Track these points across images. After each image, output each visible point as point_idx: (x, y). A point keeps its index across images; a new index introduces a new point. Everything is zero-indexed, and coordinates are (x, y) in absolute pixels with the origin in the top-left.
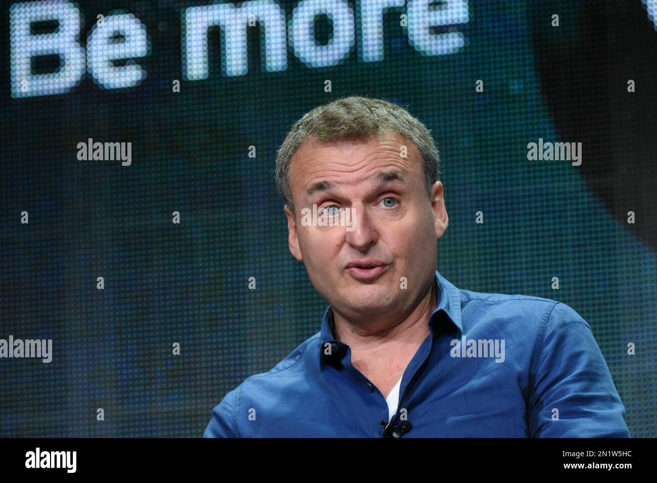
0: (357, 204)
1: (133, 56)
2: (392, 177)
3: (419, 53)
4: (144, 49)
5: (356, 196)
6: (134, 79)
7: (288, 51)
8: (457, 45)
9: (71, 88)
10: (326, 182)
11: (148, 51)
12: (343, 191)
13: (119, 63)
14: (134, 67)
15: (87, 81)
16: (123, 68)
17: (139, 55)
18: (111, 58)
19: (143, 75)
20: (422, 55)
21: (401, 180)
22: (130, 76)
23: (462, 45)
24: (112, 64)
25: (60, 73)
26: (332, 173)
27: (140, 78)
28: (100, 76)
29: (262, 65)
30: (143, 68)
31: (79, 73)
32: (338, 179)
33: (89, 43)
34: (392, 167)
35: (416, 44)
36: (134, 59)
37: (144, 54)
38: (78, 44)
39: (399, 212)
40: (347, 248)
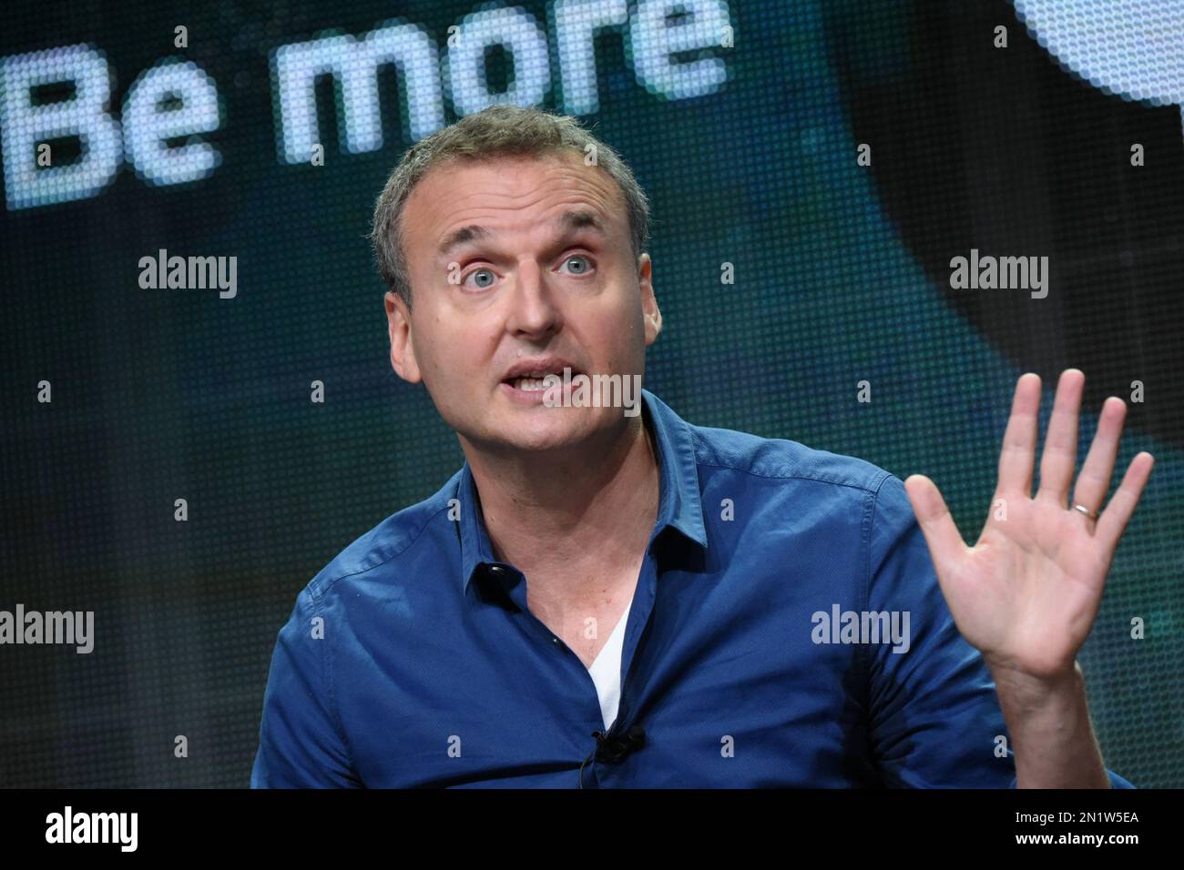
0: (527, 262)
1: (198, 130)
2: (584, 221)
3: (653, 96)
4: (215, 117)
5: (526, 250)
6: (202, 167)
7: (445, 107)
8: (714, 81)
9: (103, 188)
10: (475, 228)
11: (222, 121)
12: (505, 243)
13: (176, 143)
14: (200, 147)
15: (127, 175)
16: (182, 150)
17: (207, 129)
18: (163, 136)
19: (216, 160)
20: (660, 99)
21: (599, 228)
22: (195, 163)
23: (723, 79)
24: (165, 144)
25: (83, 164)
26: (485, 212)
27: (210, 165)
28: (147, 167)
29: (405, 132)
30: (215, 148)
31: (113, 163)
32: (495, 222)
33: (125, 114)
34: (583, 205)
35: (649, 82)
36: (199, 134)
37: (215, 127)
38: (109, 116)
39: (596, 283)
40: (508, 343)
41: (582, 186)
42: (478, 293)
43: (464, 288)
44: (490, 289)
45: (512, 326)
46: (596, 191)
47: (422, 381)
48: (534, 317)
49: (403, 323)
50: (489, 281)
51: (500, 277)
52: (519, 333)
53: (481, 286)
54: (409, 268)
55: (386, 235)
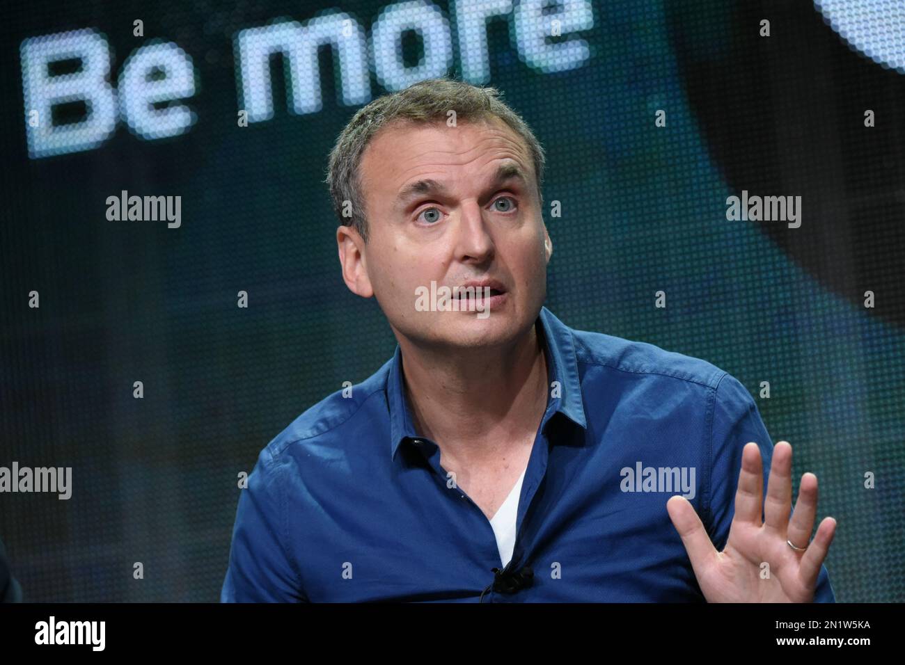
0: (469, 205)
1: (178, 97)
2: (511, 173)
3: (532, 70)
4: (192, 86)
5: (470, 195)
6: (182, 125)
7: (370, 78)
8: (580, 58)
9: (105, 141)
10: (429, 181)
11: (197, 89)
13: (161, 106)
14: (179, 108)
15: (123, 132)
16: (165, 110)
17: (185, 95)
18: (151, 102)
19: (193, 119)
20: (537, 72)
21: (521, 177)
22: (176, 122)
23: (587, 57)
24: (152, 106)
25: (87, 122)
26: (437, 168)
27: (188, 123)
28: (137, 125)
29: (338, 97)
30: (192, 110)
31: (112, 122)
33: (120, 83)
34: (509, 160)
35: (528, 59)
36: (179, 99)
37: (192, 94)
38: (109, 85)
39: (517, 218)
40: (456, 267)
41: (507, 145)
42: (429, 227)
43: (417, 223)
44: (438, 224)
45: (460, 252)
46: (516, 148)
47: (374, 295)
48: (478, 245)
49: (354, 250)
50: (435, 218)
51: (445, 214)
52: (466, 258)
53: (429, 221)
54: (367, 207)
55: (347, 181)
